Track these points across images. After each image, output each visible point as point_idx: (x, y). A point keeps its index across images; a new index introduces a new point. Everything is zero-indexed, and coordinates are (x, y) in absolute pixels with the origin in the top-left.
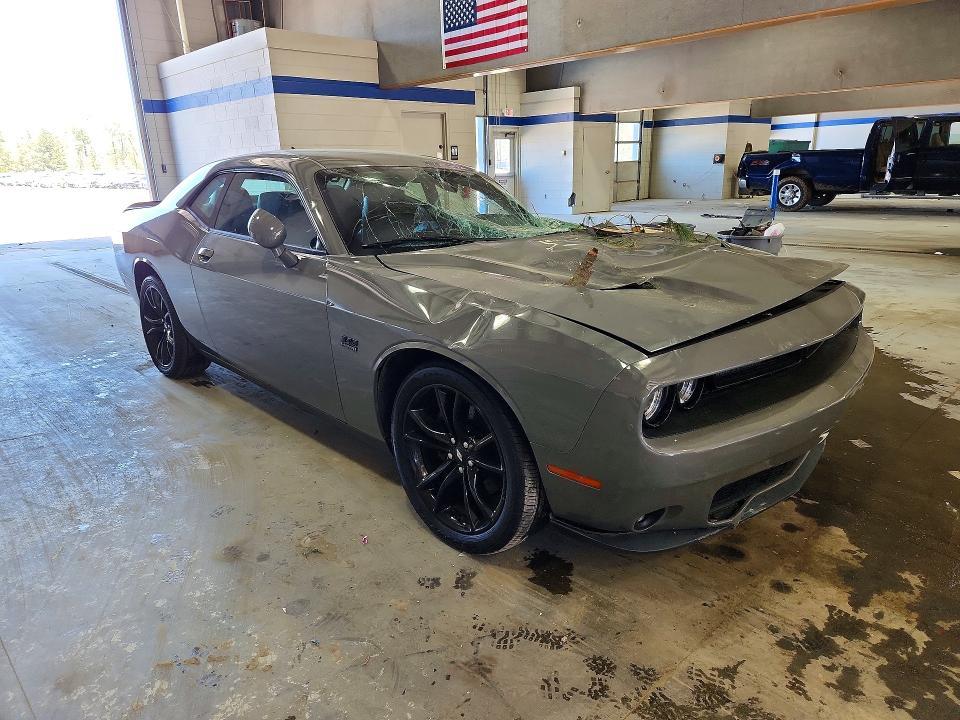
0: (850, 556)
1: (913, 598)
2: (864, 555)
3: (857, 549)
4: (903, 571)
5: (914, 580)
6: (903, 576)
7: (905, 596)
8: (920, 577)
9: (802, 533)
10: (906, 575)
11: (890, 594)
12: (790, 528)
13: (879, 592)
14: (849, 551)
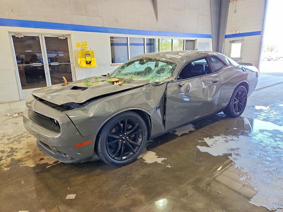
0: (23, 163)
1: (3, 166)
2: (21, 166)
3: (24, 166)
4: (10, 169)
5: (6, 169)
6: (9, 168)
7: (5, 166)
8: (5, 170)
9: (38, 160)
10: (8, 169)
11: (8, 164)
12: (42, 159)
13: (10, 163)
14: (25, 164)
